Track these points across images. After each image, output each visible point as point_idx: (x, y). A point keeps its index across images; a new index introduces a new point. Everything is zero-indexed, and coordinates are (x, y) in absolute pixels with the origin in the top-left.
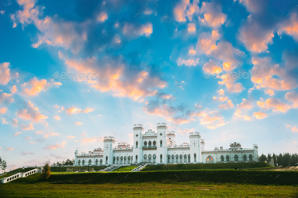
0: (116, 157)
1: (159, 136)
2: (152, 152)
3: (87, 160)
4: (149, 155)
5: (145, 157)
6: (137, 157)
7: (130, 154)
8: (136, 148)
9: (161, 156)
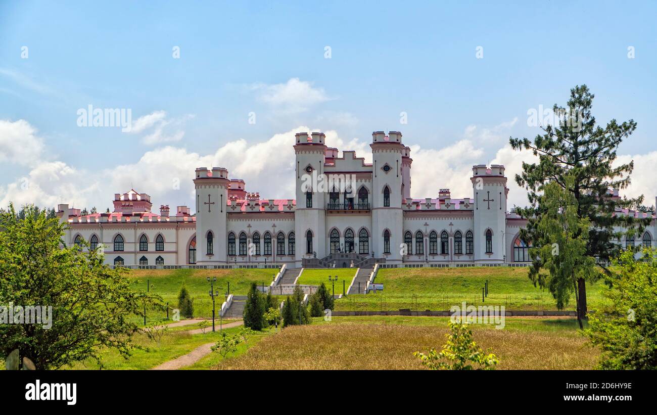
0: (237, 233)
1: (380, 173)
2: (356, 223)
4: (348, 232)
5: (334, 236)
6: (309, 235)
7: (283, 226)
8: (307, 207)
9: (387, 235)
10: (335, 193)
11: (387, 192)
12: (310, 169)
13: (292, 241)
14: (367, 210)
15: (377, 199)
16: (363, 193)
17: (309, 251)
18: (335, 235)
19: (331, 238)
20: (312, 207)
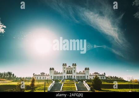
0: (55, 76)
3: (39, 77)
5: (68, 76)
6: (64, 76)
7: (61, 75)
9: (75, 76)
10: (68, 71)
11: (74, 71)
12: (65, 68)
13: (62, 77)
14: (72, 73)
15: (73, 72)
16: (71, 71)
20: (65, 73)
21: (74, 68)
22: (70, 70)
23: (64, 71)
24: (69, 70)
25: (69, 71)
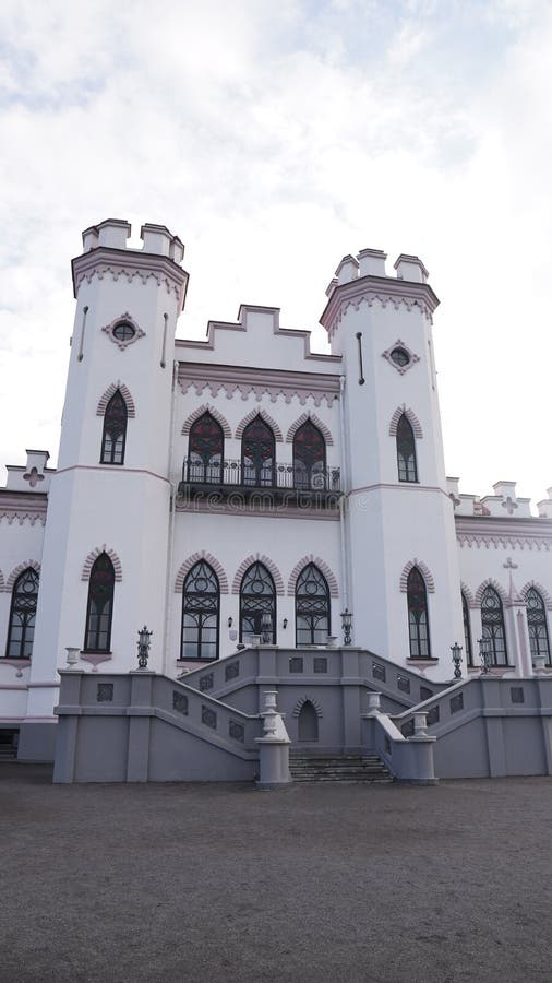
2: (285, 542)
4: (251, 574)
6: (103, 574)
8: (102, 462)
9: (417, 587)
10: (205, 433)
11: (406, 433)
12: (124, 330)
13: (26, 604)
14: (319, 498)
16: (310, 439)
17: (97, 641)
18: (202, 586)
19: (186, 594)
20: (122, 463)
21: (401, 356)
22: (285, 415)
23: (116, 412)
24: (233, 411)
25: (259, 435)
